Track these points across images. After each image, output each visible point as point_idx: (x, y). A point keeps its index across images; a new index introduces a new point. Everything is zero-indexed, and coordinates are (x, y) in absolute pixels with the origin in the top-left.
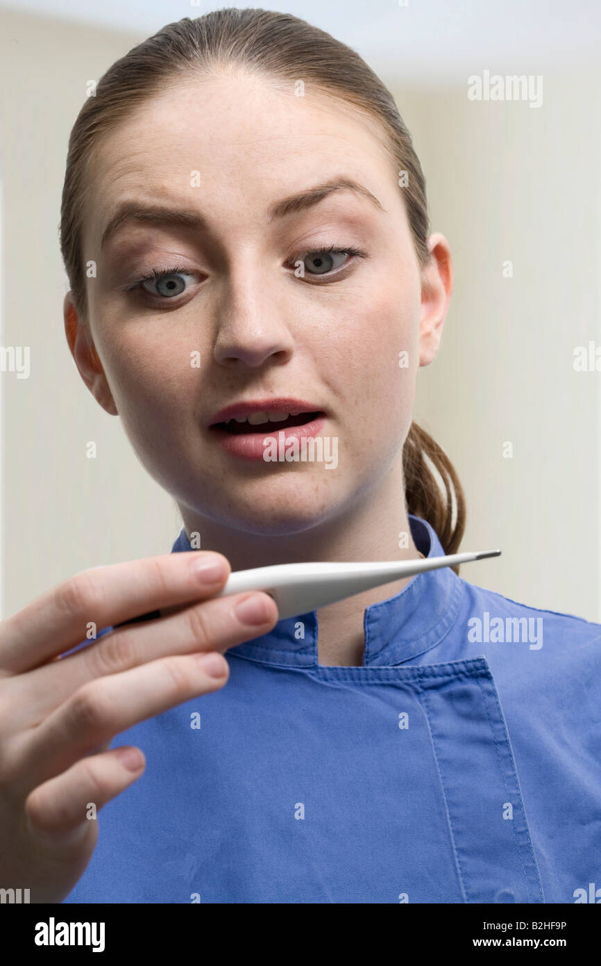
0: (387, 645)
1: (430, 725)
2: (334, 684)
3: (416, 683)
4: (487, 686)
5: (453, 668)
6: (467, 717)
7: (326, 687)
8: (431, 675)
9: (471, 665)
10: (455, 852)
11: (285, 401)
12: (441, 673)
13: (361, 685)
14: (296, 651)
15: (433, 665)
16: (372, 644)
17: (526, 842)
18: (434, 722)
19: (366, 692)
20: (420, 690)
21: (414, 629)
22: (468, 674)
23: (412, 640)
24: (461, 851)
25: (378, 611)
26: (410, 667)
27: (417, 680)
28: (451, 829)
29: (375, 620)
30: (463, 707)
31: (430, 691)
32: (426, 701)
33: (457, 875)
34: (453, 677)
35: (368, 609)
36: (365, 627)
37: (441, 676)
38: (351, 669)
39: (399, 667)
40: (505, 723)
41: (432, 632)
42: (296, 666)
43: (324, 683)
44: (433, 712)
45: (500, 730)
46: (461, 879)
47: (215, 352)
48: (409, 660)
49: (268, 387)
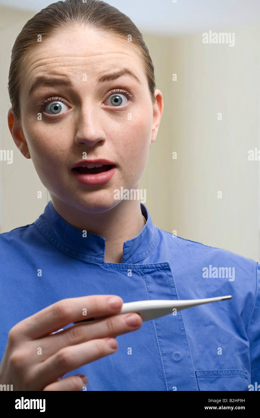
0: (131, 256)
1: (147, 287)
2: (110, 270)
3: (142, 271)
4: (169, 273)
5: (156, 266)
6: (161, 285)
7: (107, 271)
8: (147, 268)
9: (163, 265)
10: (157, 337)
11: (102, 160)
12: (151, 267)
13: (120, 271)
14: (96, 256)
15: (148, 264)
16: (126, 255)
17: (184, 334)
18: (148, 286)
19: (122, 273)
20: (143, 274)
21: (141, 250)
22: (161, 268)
23: (140, 254)
24: (159, 337)
25: (129, 243)
26: (139, 264)
27: (142, 270)
28: (155, 328)
29: (127, 247)
30: (159, 281)
31: (147, 275)
32: (145, 278)
33: (158, 346)
34: (156, 269)
35: (125, 242)
36: (123, 249)
37: (151, 269)
38: (117, 264)
39: (135, 264)
40: (176, 288)
41: (147, 250)
42: (95, 262)
43: (106, 269)
44: (148, 282)
45: (174, 290)
46: (159, 348)
47: (75, 140)
48: (138, 262)
49: (96, 154)
